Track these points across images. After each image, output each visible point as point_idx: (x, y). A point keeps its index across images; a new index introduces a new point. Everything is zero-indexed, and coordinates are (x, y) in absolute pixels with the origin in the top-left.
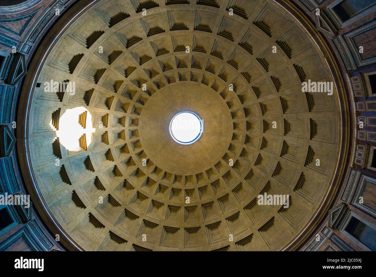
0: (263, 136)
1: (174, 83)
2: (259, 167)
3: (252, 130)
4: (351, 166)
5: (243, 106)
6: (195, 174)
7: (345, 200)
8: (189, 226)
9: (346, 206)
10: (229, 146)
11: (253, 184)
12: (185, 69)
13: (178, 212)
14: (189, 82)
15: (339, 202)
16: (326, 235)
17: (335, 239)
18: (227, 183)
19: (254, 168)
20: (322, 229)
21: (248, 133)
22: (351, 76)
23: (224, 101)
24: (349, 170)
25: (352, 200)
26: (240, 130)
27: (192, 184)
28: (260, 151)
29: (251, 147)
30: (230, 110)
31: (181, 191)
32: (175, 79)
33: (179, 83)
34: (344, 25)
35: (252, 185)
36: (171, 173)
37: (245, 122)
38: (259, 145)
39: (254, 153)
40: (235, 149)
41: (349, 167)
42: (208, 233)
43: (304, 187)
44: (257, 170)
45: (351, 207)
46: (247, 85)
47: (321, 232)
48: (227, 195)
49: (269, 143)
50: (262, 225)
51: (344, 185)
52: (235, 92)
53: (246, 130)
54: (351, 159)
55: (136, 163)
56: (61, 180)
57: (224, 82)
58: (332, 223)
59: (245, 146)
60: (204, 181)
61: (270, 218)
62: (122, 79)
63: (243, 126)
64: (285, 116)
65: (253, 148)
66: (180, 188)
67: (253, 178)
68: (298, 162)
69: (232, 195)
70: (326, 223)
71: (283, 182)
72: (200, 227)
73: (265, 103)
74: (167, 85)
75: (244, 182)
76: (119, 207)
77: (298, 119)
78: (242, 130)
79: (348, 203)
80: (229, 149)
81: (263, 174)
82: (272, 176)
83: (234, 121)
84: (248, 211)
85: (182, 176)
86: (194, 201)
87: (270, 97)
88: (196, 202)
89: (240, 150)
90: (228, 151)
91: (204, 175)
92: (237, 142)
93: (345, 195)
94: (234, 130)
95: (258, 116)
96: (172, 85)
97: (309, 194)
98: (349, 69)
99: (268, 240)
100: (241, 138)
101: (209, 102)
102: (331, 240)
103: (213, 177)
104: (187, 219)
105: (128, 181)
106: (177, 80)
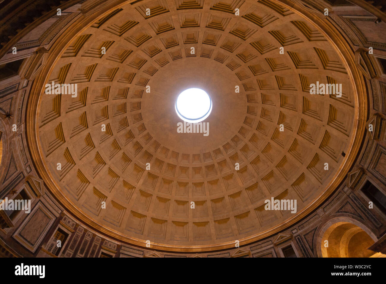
4: (64, 212)
98: (123, 248)
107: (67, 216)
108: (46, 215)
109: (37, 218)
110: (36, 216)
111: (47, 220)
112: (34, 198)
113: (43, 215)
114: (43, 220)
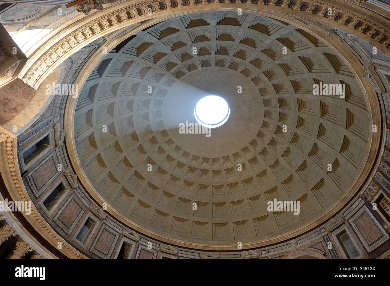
0: (295, 131)
1: (196, 70)
2: (285, 159)
3: (284, 122)
4: (361, 194)
5: (277, 96)
6: (222, 156)
7: (345, 216)
8: (216, 201)
10: (257, 132)
11: (277, 173)
12: (208, 56)
14: (213, 67)
18: (252, 167)
20: (321, 228)
23: (256, 87)
24: (358, 196)
25: (350, 218)
26: (271, 119)
27: (219, 165)
28: (289, 145)
30: (262, 98)
31: (209, 171)
32: (196, 66)
33: (201, 69)
35: (275, 174)
36: (199, 156)
39: (283, 145)
40: (264, 136)
41: (359, 194)
42: (232, 208)
43: (321, 190)
44: (283, 162)
47: (320, 230)
48: (252, 178)
51: (349, 205)
54: (363, 189)
55: (165, 150)
56: (111, 181)
59: (274, 136)
60: (230, 163)
62: (138, 82)
66: (208, 169)
69: (255, 179)
71: (304, 179)
72: (226, 203)
74: (188, 73)
75: (269, 169)
76: (158, 190)
78: (274, 120)
81: (288, 167)
82: (296, 171)
83: (266, 109)
85: (209, 158)
86: (221, 180)
88: (223, 182)
89: (269, 138)
90: (256, 138)
91: (231, 158)
92: (267, 131)
95: (293, 110)
96: (194, 73)
97: (323, 197)
99: (279, 221)
102: (324, 239)
103: (239, 161)
104: (215, 195)
105: (162, 168)
106: (199, 67)
107: (365, 191)
108: (361, 216)
109: (361, 225)
110: (359, 226)
111: (365, 216)
112: (344, 227)
113: (360, 218)
114: (364, 220)
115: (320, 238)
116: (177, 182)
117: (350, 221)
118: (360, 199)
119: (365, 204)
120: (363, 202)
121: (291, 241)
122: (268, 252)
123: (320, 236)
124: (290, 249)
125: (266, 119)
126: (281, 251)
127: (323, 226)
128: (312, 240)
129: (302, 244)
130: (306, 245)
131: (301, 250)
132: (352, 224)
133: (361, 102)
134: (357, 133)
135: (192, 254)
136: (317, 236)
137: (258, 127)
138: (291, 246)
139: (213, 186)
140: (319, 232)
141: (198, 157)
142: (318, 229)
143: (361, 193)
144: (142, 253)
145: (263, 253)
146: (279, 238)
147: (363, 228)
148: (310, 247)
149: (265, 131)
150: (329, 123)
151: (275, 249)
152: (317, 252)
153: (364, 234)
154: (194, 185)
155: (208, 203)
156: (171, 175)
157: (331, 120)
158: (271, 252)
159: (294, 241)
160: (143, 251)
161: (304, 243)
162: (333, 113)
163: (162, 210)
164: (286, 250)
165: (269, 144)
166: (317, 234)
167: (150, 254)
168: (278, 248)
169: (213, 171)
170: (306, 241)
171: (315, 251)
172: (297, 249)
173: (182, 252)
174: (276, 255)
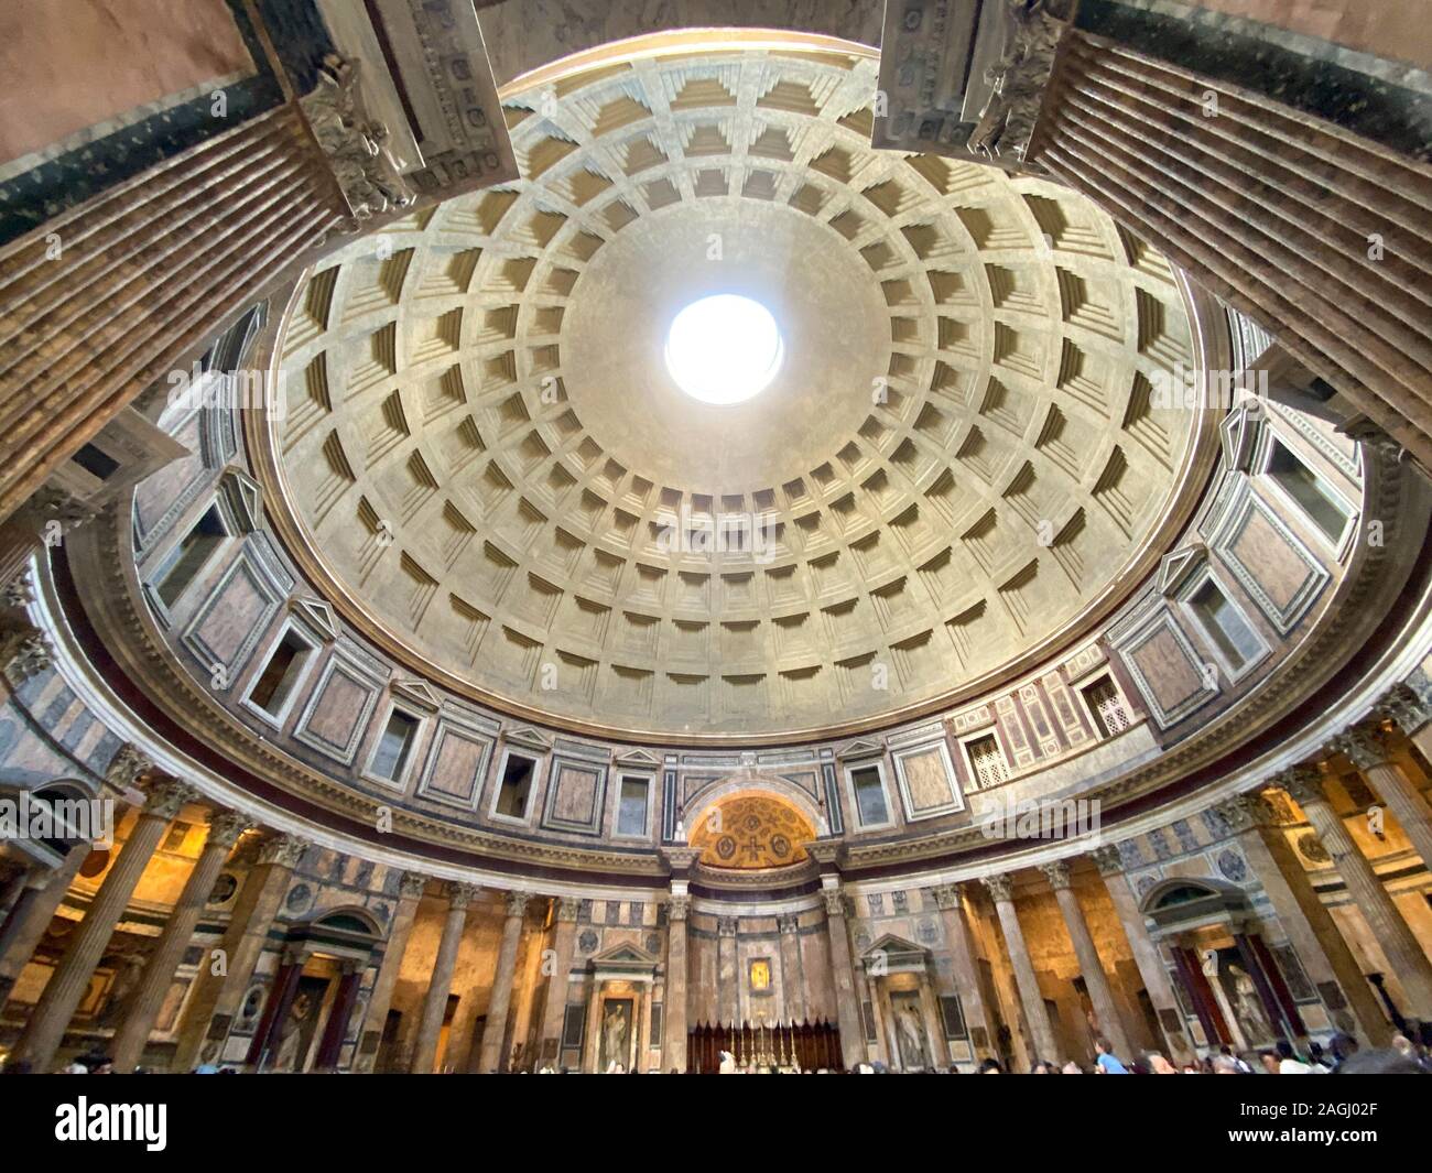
9: (884, 749)
13: (573, 552)
15: (881, 736)
16: (821, 758)
17: (829, 771)
19: (803, 566)
21: (858, 493)
22: (1100, 642)
29: (835, 524)
34: (1184, 607)
37: (877, 468)
38: (854, 535)
44: (805, 574)
45: (887, 756)
46: (973, 411)
49: (875, 551)
50: (735, 673)
52: (931, 389)
53: (861, 482)
57: (936, 343)
58: (843, 754)
61: (757, 672)
63: (864, 468)
64: (957, 544)
65: (835, 527)
67: (784, 582)
68: (886, 629)
70: (836, 745)
73: (956, 479)
77: (969, 573)
79: (890, 748)
80: (785, 486)
84: (727, 633)
87: (978, 483)
90: (779, 491)
93: (896, 737)
94: (836, 460)
100: (834, 489)
101: (845, 342)
115: (815, 766)
116: (497, 492)
117: (896, 756)
118: (940, 725)
119: (945, 738)
120: (943, 733)
121: (745, 753)
122: (682, 760)
123: (817, 762)
124: (739, 768)
125: (837, 464)
126: (715, 768)
127: (830, 745)
128: (795, 764)
129: (767, 766)
130: (779, 770)
131: (762, 777)
132: (897, 762)
133: (1078, 569)
134: (1014, 611)
135: (480, 719)
136: (809, 759)
137: (804, 469)
138: (741, 763)
139: (597, 552)
140: (817, 754)
141: (598, 451)
142: (816, 748)
143: (948, 716)
144: (335, 684)
145: (668, 759)
146: (722, 736)
147: (917, 776)
148: (785, 777)
149: (812, 484)
150: (970, 558)
151: (701, 760)
152: (799, 792)
153: (913, 787)
154: (542, 524)
155: (562, 591)
156: (492, 463)
157: (977, 555)
158: (690, 763)
159: (752, 753)
160: (340, 677)
161: (775, 766)
162: (991, 544)
163: (421, 559)
164: (728, 768)
165: (800, 522)
166: (811, 755)
167: (358, 693)
168: (709, 760)
169: (618, 511)
170: (779, 763)
171: (796, 789)
172: (754, 772)
173: (453, 707)
174: (701, 772)
